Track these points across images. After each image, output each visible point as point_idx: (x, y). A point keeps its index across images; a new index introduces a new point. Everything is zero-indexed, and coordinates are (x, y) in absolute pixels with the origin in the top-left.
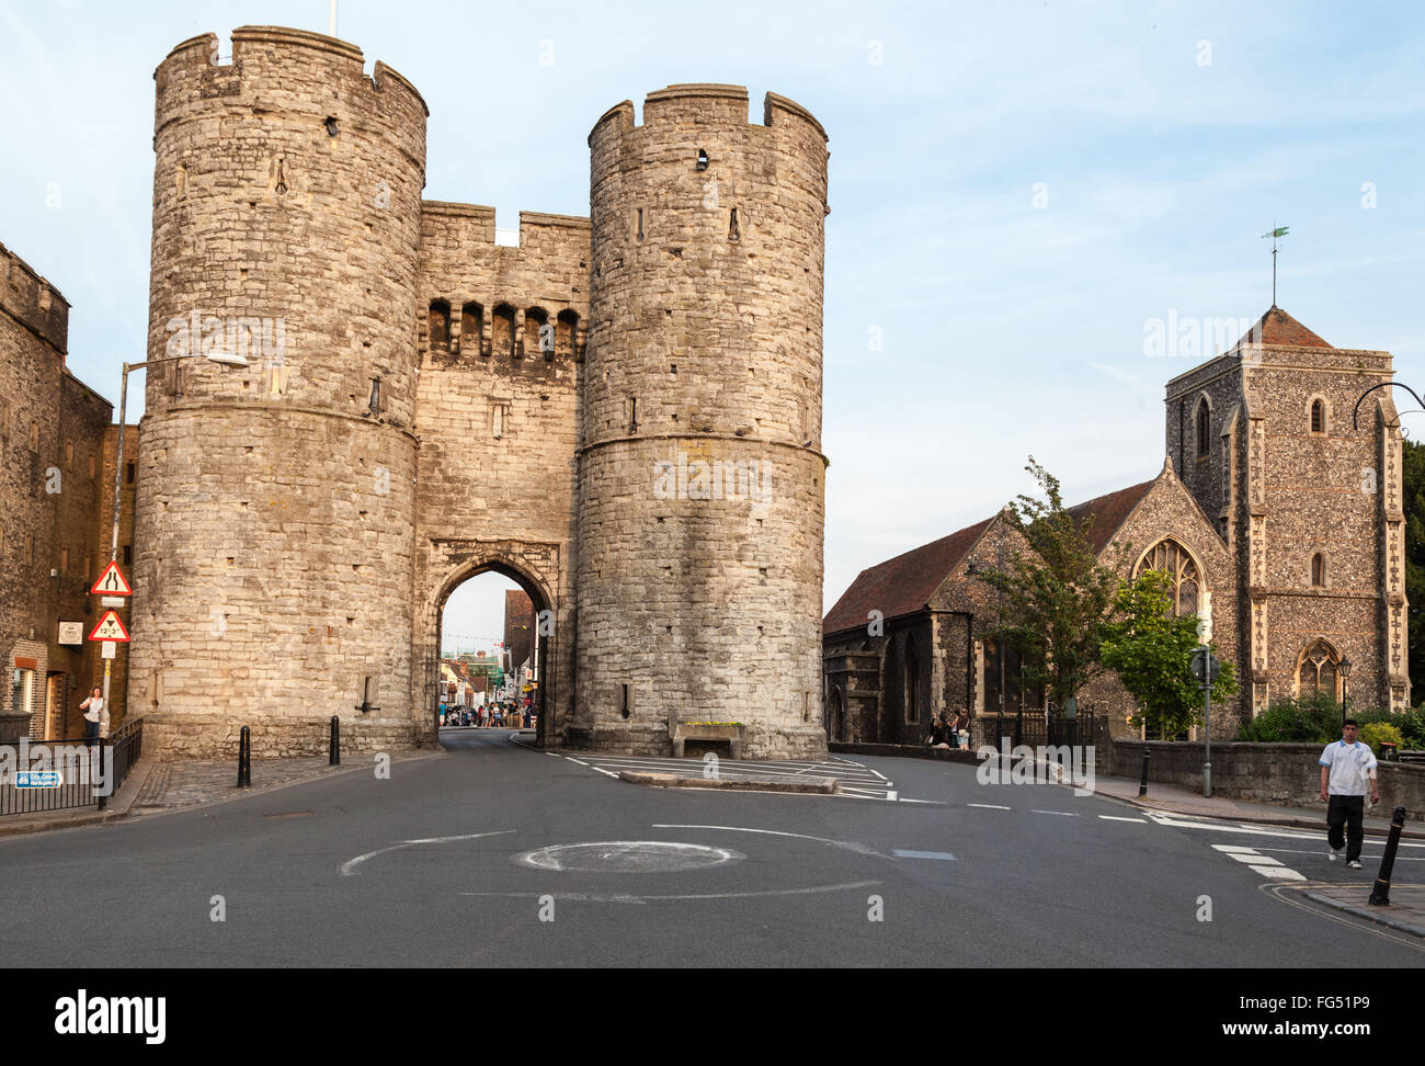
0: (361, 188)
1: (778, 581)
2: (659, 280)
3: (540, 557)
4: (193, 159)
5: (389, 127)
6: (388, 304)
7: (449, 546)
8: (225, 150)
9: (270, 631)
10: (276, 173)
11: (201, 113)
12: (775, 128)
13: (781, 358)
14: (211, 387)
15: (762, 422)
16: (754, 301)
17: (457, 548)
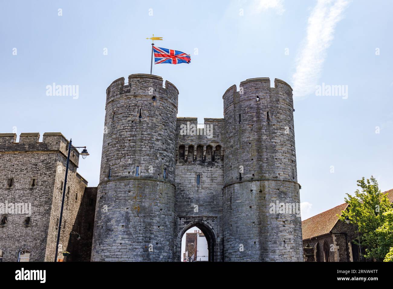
0: (162, 115)
1: (289, 226)
2: (247, 134)
3: (211, 221)
4: (117, 111)
5: (170, 98)
6: (169, 147)
7: (184, 219)
8: (125, 108)
9: (134, 248)
10: (139, 112)
11: (119, 98)
12: (278, 88)
13: (284, 154)
14: (119, 174)
15: (280, 175)
16: (276, 138)
17: (186, 219)
